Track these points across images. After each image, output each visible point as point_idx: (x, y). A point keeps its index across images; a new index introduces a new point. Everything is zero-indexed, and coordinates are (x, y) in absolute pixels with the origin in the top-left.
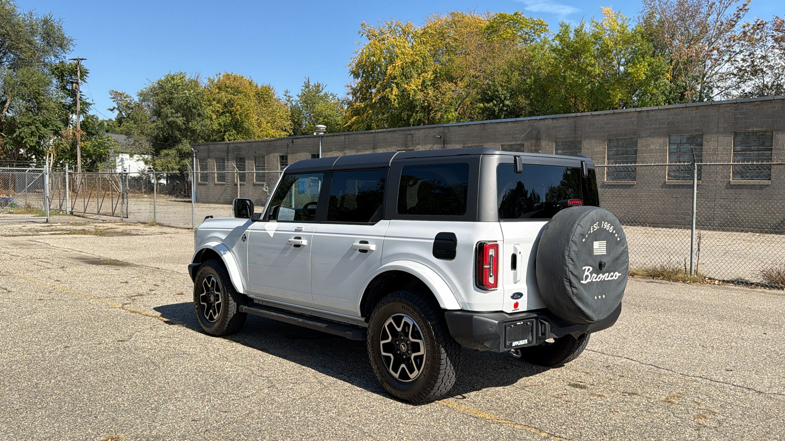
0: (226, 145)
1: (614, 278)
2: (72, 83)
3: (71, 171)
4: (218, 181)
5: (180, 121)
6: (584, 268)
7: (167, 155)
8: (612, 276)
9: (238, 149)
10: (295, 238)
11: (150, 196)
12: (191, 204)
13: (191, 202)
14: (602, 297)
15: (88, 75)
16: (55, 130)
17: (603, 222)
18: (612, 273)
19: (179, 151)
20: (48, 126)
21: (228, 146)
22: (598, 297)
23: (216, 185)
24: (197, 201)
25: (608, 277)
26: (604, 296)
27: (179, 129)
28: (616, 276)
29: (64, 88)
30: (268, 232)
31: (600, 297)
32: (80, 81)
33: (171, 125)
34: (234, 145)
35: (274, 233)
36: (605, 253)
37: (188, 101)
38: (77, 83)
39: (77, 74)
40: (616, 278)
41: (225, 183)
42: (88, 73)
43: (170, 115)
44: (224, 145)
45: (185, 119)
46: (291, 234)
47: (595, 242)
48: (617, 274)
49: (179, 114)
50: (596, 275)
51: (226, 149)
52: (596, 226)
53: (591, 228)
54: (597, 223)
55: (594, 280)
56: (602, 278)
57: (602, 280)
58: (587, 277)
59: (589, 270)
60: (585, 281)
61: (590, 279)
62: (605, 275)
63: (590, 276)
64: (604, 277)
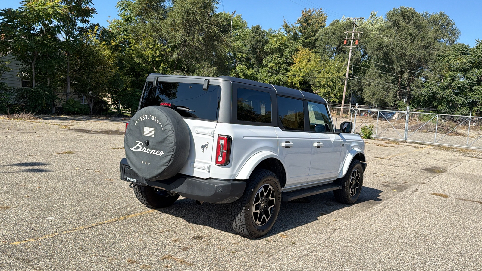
1: (159, 154)
6: (137, 142)
8: (158, 153)
14: (147, 164)
17: (151, 116)
18: (158, 151)
22: (144, 163)
25: (155, 153)
26: (149, 164)
31: (146, 163)
36: (154, 137)
40: (160, 155)
47: (145, 127)
48: (162, 153)
50: (146, 149)
52: (145, 117)
53: (141, 118)
54: (146, 116)
55: (144, 151)
56: (150, 152)
57: (151, 153)
58: (138, 148)
59: (141, 144)
60: (134, 149)
61: (141, 150)
62: (153, 150)
63: (141, 148)
64: (152, 151)
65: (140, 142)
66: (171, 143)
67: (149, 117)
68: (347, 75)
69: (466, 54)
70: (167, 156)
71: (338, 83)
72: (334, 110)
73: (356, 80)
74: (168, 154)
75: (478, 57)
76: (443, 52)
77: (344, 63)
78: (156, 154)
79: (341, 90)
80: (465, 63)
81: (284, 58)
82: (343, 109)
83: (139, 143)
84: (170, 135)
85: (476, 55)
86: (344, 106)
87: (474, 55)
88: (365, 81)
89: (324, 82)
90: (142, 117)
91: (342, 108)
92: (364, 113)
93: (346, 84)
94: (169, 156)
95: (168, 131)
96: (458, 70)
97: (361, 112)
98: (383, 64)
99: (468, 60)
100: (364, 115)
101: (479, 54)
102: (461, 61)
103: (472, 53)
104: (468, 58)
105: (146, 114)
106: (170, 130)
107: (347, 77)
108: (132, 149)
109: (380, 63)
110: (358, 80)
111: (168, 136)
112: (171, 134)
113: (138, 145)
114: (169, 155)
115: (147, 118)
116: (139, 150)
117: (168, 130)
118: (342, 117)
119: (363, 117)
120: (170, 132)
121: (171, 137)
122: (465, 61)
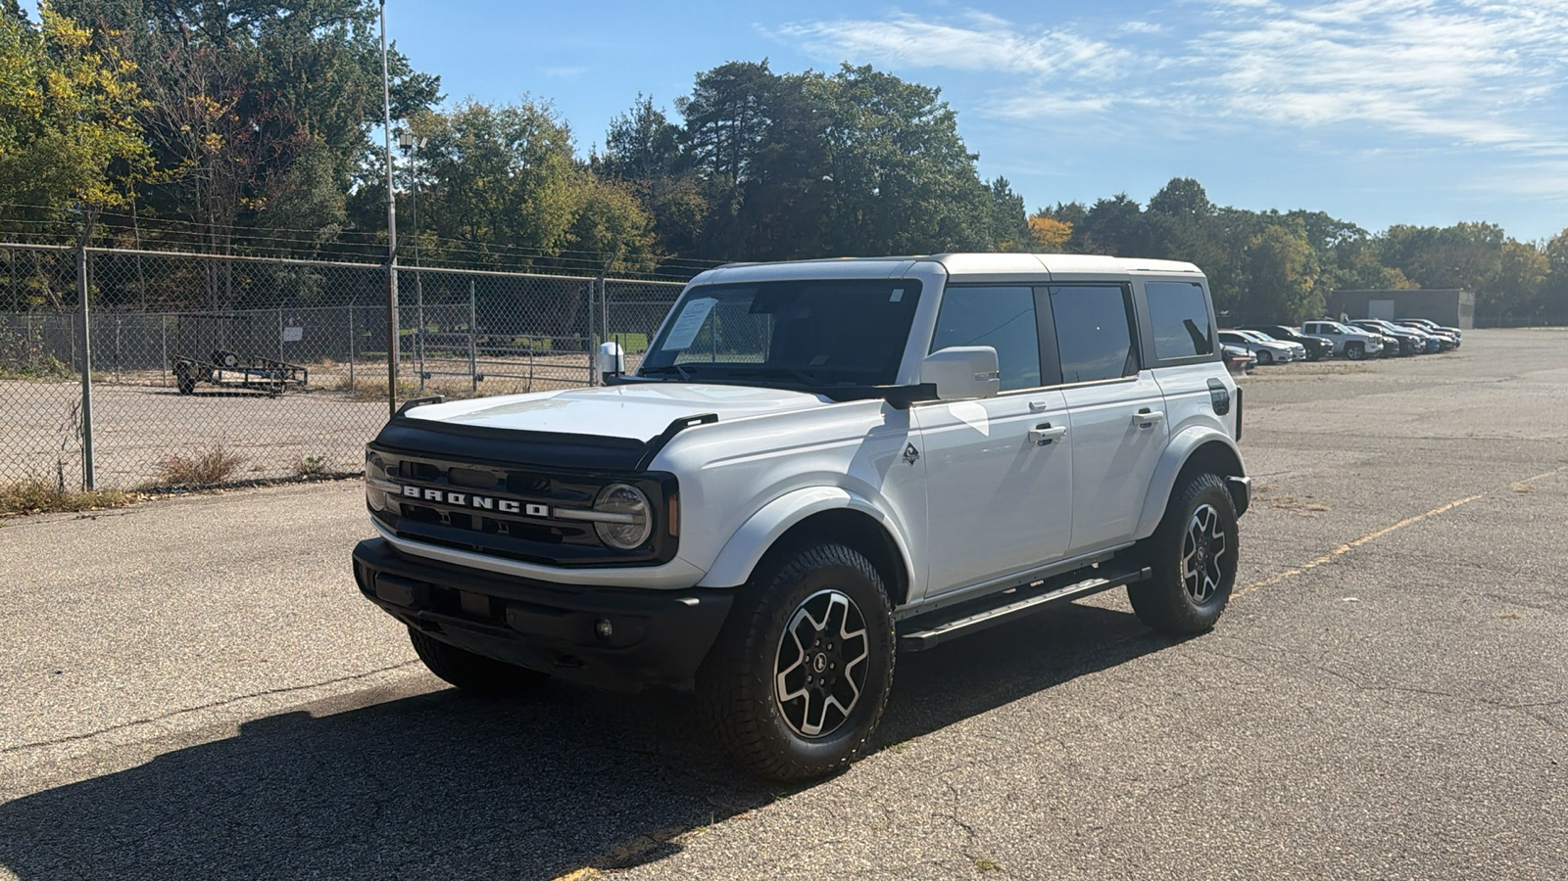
10: (1038, 427)
30: (974, 425)
35: (990, 426)
46: (1026, 420)
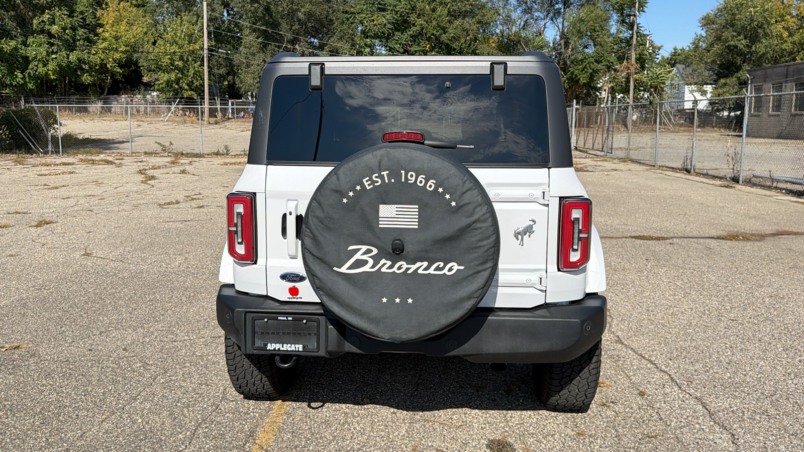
0: (786, 68)
1: (445, 271)
2: (630, 15)
3: (578, 107)
4: (773, 111)
5: (742, 43)
6: (352, 248)
7: (725, 84)
8: (439, 269)
9: (799, 72)
11: (704, 130)
12: (741, 138)
13: (741, 136)
14: (403, 301)
15: (647, 5)
16: (607, 65)
17: (403, 172)
18: (439, 264)
19: (739, 78)
20: (601, 62)
21: (787, 69)
22: (391, 301)
23: (770, 116)
24: (748, 136)
25: (426, 269)
26: (410, 301)
27: (740, 53)
28: (450, 269)
29: (623, 21)
31: (398, 300)
32: (638, 14)
33: (732, 49)
34: (795, 67)
36: (417, 227)
37: (752, 20)
38: (635, 15)
39: (635, 7)
40: (449, 273)
41: (779, 113)
42: (647, 3)
43: (730, 38)
44: (783, 68)
45: (748, 41)
47: (381, 206)
48: (455, 266)
49: (742, 37)
50: (389, 263)
51: (785, 73)
52: (382, 177)
53: (364, 181)
54: (385, 173)
55: (384, 270)
56: (408, 269)
57: (410, 272)
58: (360, 263)
59: (368, 252)
60: (348, 269)
61: (373, 267)
62: (418, 264)
63: (371, 262)
64: (413, 267)
65: (364, 248)
66: (488, 238)
67: (395, 174)
68: (206, 46)
69: (384, 10)
70: (479, 272)
71: (193, 62)
72: (190, 112)
73: (222, 55)
74: (480, 268)
75: (401, 16)
76: (352, 7)
77: (197, 28)
78: (431, 271)
79: (199, 75)
80: (385, 25)
81: (77, 19)
82: (208, 109)
83: (360, 249)
84: (482, 218)
85: (398, 11)
86: (210, 103)
87: (395, 11)
88: (237, 58)
89: (166, 60)
90: (371, 179)
91: (206, 106)
92: (242, 113)
93: (206, 64)
94: (482, 273)
95: (475, 208)
96: (376, 36)
97: (239, 111)
98: (264, 28)
99: (387, 19)
100: (243, 117)
101: (401, 10)
102: (380, 21)
103: (392, 8)
104: (388, 16)
105: (382, 168)
106: (480, 205)
107: (206, 51)
108: (344, 269)
109: (259, 25)
110: (225, 56)
111: (474, 222)
112: (484, 215)
113: (358, 256)
114: (485, 270)
115: (387, 181)
116: (366, 268)
117: (475, 205)
118: (210, 123)
119: (243, 120)
120: (478, 209)
121: (484, 221)
122: (385, 21)
